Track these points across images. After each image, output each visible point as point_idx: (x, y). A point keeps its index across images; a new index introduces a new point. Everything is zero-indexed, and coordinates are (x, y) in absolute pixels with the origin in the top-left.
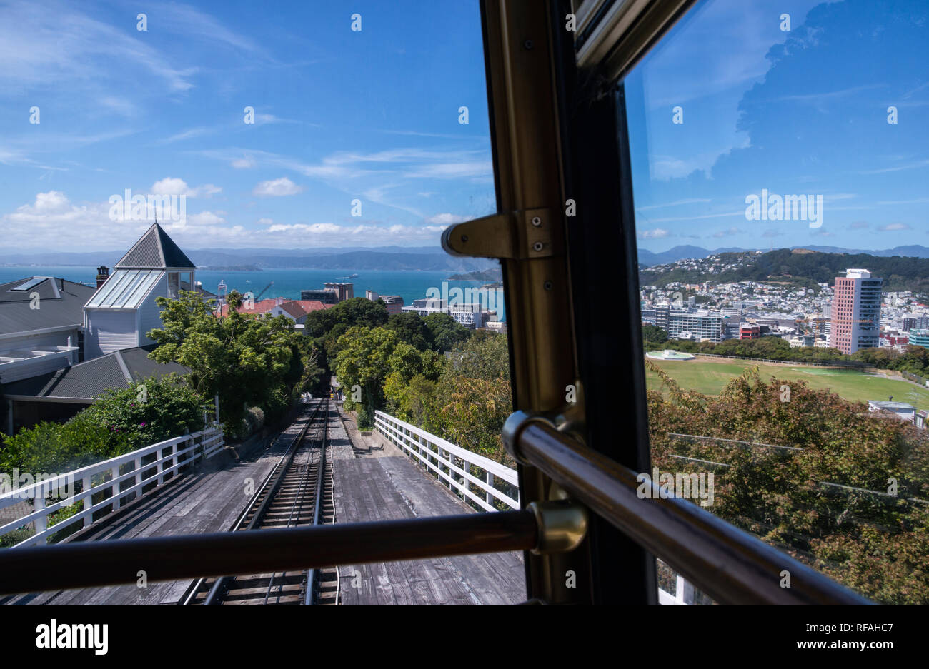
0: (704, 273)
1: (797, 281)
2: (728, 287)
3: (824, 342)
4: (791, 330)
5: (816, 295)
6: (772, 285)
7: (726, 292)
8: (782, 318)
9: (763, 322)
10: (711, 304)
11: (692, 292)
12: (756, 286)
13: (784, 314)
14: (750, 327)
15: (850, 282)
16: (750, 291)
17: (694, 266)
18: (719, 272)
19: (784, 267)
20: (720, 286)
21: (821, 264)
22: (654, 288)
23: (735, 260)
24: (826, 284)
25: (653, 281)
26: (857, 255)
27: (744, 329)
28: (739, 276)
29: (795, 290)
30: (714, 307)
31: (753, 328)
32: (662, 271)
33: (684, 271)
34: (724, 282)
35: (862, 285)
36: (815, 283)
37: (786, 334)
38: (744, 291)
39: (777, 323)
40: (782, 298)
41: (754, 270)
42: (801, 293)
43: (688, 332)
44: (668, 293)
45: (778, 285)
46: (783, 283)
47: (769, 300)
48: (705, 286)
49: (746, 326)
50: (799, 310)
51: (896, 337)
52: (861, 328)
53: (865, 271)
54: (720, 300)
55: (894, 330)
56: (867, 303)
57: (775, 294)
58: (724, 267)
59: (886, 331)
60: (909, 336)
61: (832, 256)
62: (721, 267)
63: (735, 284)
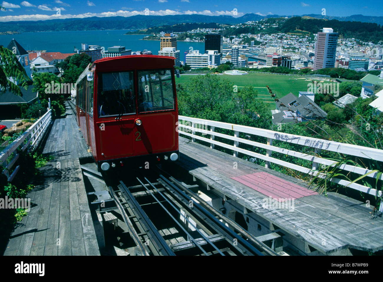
0: (259, 29)
1: (303, 33)
2: (270, 36)
5: (312, 40)
6: (291, 35)
10: (262, 45)
11: (253, 39)
12: (284, 35)
15: (325, 35)
16: (281, 38)
18: (267, 28)
20: (267, 36)
23: (274, 22)
25: (234, 33)
27: (274, 58)
28: (277, 30)
29: (302, 38)
30: (263, 46)
32: (238, 28)
33: (249, 28)
34: (268, 34)
35: (329, 36)
37: (296, 60)
38: (279, 38)
40: (296, 42)
41: (284, 27)
42: (305, 39)
45: (294, 35)
46: (297, 34)
48: (259, 36)
49: (276, 57)
51: (344, 61)
52: (327, 57)
53: (331, 29)
54: (266, 43)
55: (344, 57)
56: (331, 45)
57: (293, 40)
58: (269, 25)
59: (340, 58)
60: (349, 60)
61: (320, 20)
62: (267, 26)
63: (274, 35)
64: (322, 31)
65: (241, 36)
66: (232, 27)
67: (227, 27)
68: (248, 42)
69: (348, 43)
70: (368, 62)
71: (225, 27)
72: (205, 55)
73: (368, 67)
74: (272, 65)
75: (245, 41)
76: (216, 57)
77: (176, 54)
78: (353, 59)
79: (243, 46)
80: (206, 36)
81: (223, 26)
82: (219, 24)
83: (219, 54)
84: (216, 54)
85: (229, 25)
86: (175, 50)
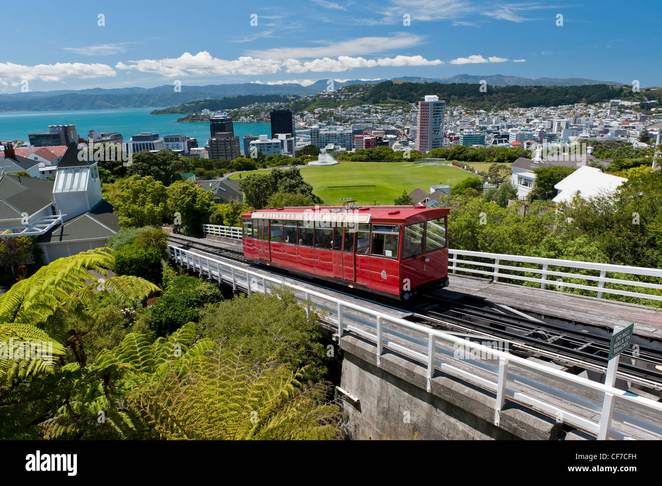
1: (397, 103)
2: (354, 109)
3: (414, 143)
4: (395, 136)
5: (408, 112)
6: (381, 106)
7: (353, 113)
8: (389, 129)
9: (378, 133)
10: (344, 122)
11: (331, 114)
12: (372, 107)
13: (390, 126)
14: (370, 138)
15: (427, 104)
16: (369, 111)
17: (331, 95)
18: (348, 98)
19: (389, 94)
20: (349, 109)
21: (411, 90)
22: (306, 112)
23: (358, 91)
24: (414, 104)
25: (305, 108)
26: (432, 83)
27: (366, 140)
28: (361, 101)
29: (396, 109)
30: (346, 124)
31: (372, 139)
32: (310, 100)
33: (325, 100)
34: (351, 106)
35: (434, 106)
36: (408, 104)
37: (391, 139)
38: (366, 112)
39: (386, 133)
40: (389, 115)
41: (370, 96)
42: (400, 111)
43: (331, 144)
44: (316, 116)
45: (386, 106)
46: (389, 105)
47: (381, 116)
48: (340, 110)
49: (368, 138)
50: (399, 123)
51: (453, 136)
52: (433, 134)
53: (436, 96)
54: (350, 119)
55: (452, 132)
56: (436, 117)
57: (384, 113)
58: (351, 95)
59: (448, 134)
60: (460, 136)
61: (417, 85)
62: (349, 95)
63: (359, 107)
64: (424, 100)
65: (316, 111)
66: (302, 99)
67: (295, 99)
68: (325, 119)
69: (455, 113)
70: (484, 136)
71: (293, 100)
72: (275, 141)
73: (484, 142)
74: (364, 148)
75: (321, 118)
76: (290, 142)
77: (234, 141)
78: (465, 134)
79: (320, 125)
80: (271, 113)
81: (290, 98)
82: (284, 96)
83: (293, 138)
84: (289, 139)
85: (297, 97)
86: (232, 135)
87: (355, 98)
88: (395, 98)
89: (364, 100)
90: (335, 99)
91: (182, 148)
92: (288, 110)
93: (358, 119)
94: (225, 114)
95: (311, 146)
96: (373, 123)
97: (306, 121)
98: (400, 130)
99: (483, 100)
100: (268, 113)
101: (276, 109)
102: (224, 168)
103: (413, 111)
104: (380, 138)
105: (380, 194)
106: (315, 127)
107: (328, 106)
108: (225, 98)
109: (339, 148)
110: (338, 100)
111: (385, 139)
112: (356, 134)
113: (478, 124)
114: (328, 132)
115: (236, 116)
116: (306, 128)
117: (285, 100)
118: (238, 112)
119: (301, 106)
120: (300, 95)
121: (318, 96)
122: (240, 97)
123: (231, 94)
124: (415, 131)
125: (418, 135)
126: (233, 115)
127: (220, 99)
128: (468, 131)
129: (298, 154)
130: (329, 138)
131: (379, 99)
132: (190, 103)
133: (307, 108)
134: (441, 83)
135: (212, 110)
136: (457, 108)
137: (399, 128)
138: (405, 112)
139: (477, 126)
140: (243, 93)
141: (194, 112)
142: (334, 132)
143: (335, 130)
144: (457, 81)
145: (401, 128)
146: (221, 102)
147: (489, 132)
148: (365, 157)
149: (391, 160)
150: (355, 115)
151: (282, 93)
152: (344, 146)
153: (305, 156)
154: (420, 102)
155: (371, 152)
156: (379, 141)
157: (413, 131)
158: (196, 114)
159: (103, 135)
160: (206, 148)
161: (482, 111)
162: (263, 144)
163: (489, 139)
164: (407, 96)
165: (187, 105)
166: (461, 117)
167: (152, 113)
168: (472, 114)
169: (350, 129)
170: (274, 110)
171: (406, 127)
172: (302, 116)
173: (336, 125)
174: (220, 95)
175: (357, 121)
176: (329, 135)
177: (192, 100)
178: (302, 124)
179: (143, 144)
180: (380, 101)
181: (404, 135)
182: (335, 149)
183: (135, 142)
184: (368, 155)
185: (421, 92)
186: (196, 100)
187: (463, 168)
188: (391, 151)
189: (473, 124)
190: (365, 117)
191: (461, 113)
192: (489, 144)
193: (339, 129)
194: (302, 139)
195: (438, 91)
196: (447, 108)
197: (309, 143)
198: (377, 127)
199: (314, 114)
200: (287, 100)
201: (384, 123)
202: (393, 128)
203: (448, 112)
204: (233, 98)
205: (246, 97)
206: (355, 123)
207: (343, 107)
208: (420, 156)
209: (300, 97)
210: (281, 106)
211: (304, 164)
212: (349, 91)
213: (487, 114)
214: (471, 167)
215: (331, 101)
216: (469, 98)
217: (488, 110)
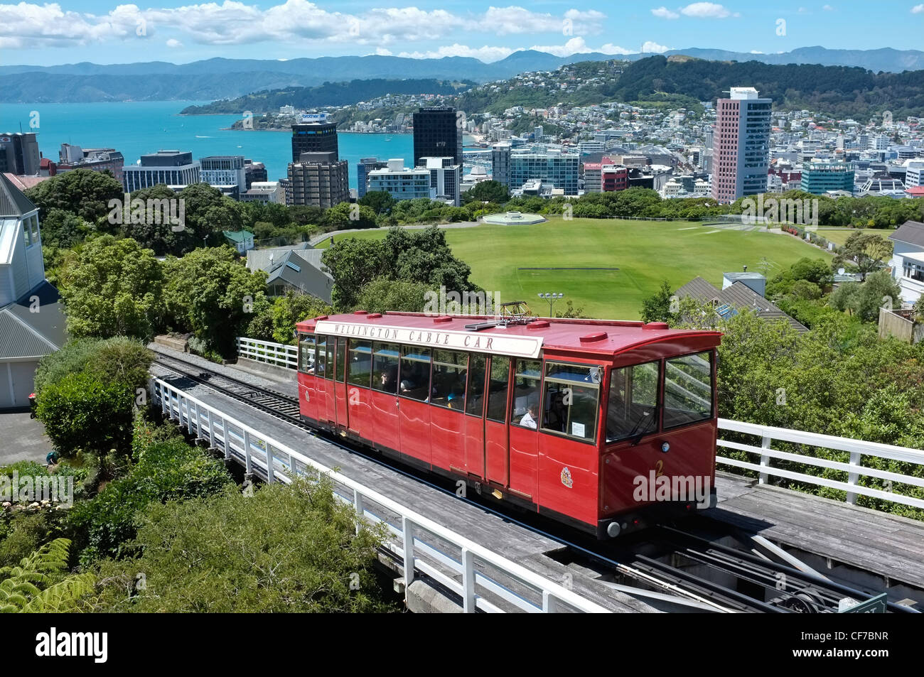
1: (674, 100)
2: (586, 110)
3: (706, 184)
4: (667, 168)
5: (697, 119)
6: (643, 107)
7: (584, 118)
8: (656, 153)
9: (632, 161)
10: (564, 137)
11: (539, 119)
12: (623, 108)
13: (659, 147)
14: (614, 170)
15: (736, 105)
17: (540, 82)
18: (575, 89)
19: (658, 82)
20: (576, 110)
21: (704, 75)
22: (487, 115)
23: (595, 73)
24: (709, 104)
25: (486, 105)
26: (747, 63)
27: (607, 174)
28: (600, 95)
29: (672, 113)
30: (568, 139)
31: (619, 172)
32: (497, 91)
33: (527, 90)
34: (581, 105)
35: (749, 108)
36: (696, 102)
37: (660, 173)
38: (609, 117)
39: (650, 162)
40: (657, 124)
41: (620, 86)
42: (680, 117)
43: (535, 180)
44: (508, 122)
45: (651, 106)
46: (659, 104)
47: (640, 127)
48: (556, 111)
49: (610, 169)
50: (677, 142)
51: (789, 172)
52: (746, 166)
53: (753, 89)
54: (576, 130)
55: (787, 163)
56: (754, 131)
57: (647, 120)
58: (581, 82)
59: (778, 166)
60: (802, 171)
61: (717, 65)
62: (576, 83)
63: (596, 107)
64: (728, 96)
65: (508, 112)
66: (479, 89)
67: (467, 88)
68: (526, 129)
69: (794, 124)
70: (852, 174)
71: (461, 90)
72: (420, 171)
73: (853, 186)
74: (602, 191)
75: (519, 126)
76: (450, 176)
77: (338, 169)
78: (812, 167)
79: (515, 142)
80: (415, 116)
81: (456, 87)
82: (445, 82)
83: (456, 167)
84: (448, 168)
85: (470, 83)
86: (334, 157)
87: (586, 89)
88: (670, 90)
89: (607, 93)
90: (547, 90)
91: (236, 181)
92: (450, 110)
93: (593, 130)
94: (322, 116)
95: (492, 184)
96: (624, 140)
97: (487, 132)
98: (678, 154)
99: (852, 100)
100: (411, 116)
101: (427, 108)
102: (312, 223)
103: (708, 118)
104: (636, 171)
105: (627, 286)
106: (503, 144)
107: (533, 104)
108: (327, 84)
109: (550, 190)
110: (554, 91)
111: (646, 174)
112: (588, 161)
113: (841, 149)
114: (528, 156)
115: (347, 119)
116: (486, 147)
117: (446, 88)
118: (350, 112)
119: (478, 101)
120: (476, 81)
121: (513, 82)
122: (357, 83)
123: (338, 76)
124: (708, 158)
125: (715, 167)
126: (341, 117)
127: (316, 85)
128: (819, 161)
129: (465, 199)
130: (533, 168)
131: (638, 91)
132: (258, 94)
133: (489, 107)
134: (767, 63)
135: (300, 106)
136: (797, 114)
137: (676, 150)
138: (691, 118)
139: (839, 153)
140: (364, 75)
141: (265, 110)
142: (541, 156)
143: (545, 151)
144: (799, 61)
145: (681, 150)
146: (319, 91)
147: (864, 166)
148: (600, 208)
149: (654, 215)
150: (587, 122)
151: (440, 75)
152: (562, 185)
153: (478, 203)
154: (719, 101)
155: (613, 199)
156: (631, 179)
157: (705, 158)
158: (269, 115)
159: (86, 154)
160: (281, 181)
161: (850, 121)
162: (395, 177)
163: (863, 179)
164: (693, 88)
165: (253, 97)
166: (806, 132)
167: (184, 112)
168: (828, 127)
169: (575, 152)
170: (421, 110)
171: (692, 150)
172: (479, 121)
173: (548, 141)
174: (316, 79)
175: (590, 135)
176: (531, 162)
177: (263, 88)
178: (479, 138)
179: (162, 172)
180: (640, 95)
181: (688, 165)
182: (542, 190)
183: (146, 169)
184: (607, 205)
185: (724, 79)
186: (270, 88)
187: (804, 238)
188: (654, 199)
189: (831, 148)
190: (607, 126)
191: (807, 125)
192: (863, 190)
193: (553, 150)
194: (474, 170)
195: (758, 79)
196: (778, 114)
197: (490, 177)
198: (632, 148)
199: (504, 118)
200: (451, 90)
201: (647, 140)
202: (664, 151)
203: (780, 122)
204: (343, 84)
205: (368, 82)
206: (587, 138)
207: (564, 105)
208: (715, 210)
209: (477, 85)
210: (437, 102)
211: (475, 220)
212: (577, 75)
213: (860, 128)
214: (819, 237)
215: (538, 94)
216: (824, 95)
217: (862, 120)
